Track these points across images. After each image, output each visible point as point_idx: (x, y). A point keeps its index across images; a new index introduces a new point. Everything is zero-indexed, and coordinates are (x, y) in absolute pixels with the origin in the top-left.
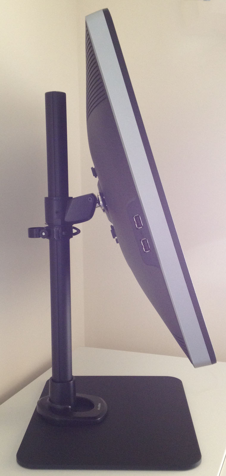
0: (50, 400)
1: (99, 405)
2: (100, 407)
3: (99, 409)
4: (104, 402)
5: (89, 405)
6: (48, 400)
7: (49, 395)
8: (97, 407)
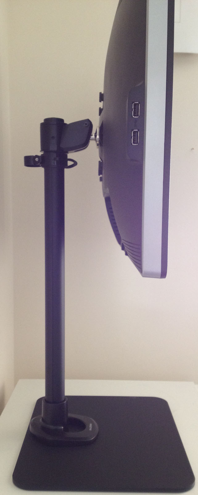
0: (43, 420)
1: (91, 425)
2: (91, 427)
3: (90, 429)
4: (95, 422)
5: (81, 425)
6: (41, 420)
7: (42, 415)
8: (89, 428)
